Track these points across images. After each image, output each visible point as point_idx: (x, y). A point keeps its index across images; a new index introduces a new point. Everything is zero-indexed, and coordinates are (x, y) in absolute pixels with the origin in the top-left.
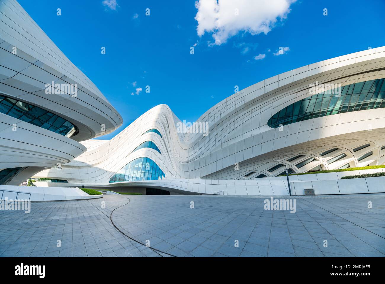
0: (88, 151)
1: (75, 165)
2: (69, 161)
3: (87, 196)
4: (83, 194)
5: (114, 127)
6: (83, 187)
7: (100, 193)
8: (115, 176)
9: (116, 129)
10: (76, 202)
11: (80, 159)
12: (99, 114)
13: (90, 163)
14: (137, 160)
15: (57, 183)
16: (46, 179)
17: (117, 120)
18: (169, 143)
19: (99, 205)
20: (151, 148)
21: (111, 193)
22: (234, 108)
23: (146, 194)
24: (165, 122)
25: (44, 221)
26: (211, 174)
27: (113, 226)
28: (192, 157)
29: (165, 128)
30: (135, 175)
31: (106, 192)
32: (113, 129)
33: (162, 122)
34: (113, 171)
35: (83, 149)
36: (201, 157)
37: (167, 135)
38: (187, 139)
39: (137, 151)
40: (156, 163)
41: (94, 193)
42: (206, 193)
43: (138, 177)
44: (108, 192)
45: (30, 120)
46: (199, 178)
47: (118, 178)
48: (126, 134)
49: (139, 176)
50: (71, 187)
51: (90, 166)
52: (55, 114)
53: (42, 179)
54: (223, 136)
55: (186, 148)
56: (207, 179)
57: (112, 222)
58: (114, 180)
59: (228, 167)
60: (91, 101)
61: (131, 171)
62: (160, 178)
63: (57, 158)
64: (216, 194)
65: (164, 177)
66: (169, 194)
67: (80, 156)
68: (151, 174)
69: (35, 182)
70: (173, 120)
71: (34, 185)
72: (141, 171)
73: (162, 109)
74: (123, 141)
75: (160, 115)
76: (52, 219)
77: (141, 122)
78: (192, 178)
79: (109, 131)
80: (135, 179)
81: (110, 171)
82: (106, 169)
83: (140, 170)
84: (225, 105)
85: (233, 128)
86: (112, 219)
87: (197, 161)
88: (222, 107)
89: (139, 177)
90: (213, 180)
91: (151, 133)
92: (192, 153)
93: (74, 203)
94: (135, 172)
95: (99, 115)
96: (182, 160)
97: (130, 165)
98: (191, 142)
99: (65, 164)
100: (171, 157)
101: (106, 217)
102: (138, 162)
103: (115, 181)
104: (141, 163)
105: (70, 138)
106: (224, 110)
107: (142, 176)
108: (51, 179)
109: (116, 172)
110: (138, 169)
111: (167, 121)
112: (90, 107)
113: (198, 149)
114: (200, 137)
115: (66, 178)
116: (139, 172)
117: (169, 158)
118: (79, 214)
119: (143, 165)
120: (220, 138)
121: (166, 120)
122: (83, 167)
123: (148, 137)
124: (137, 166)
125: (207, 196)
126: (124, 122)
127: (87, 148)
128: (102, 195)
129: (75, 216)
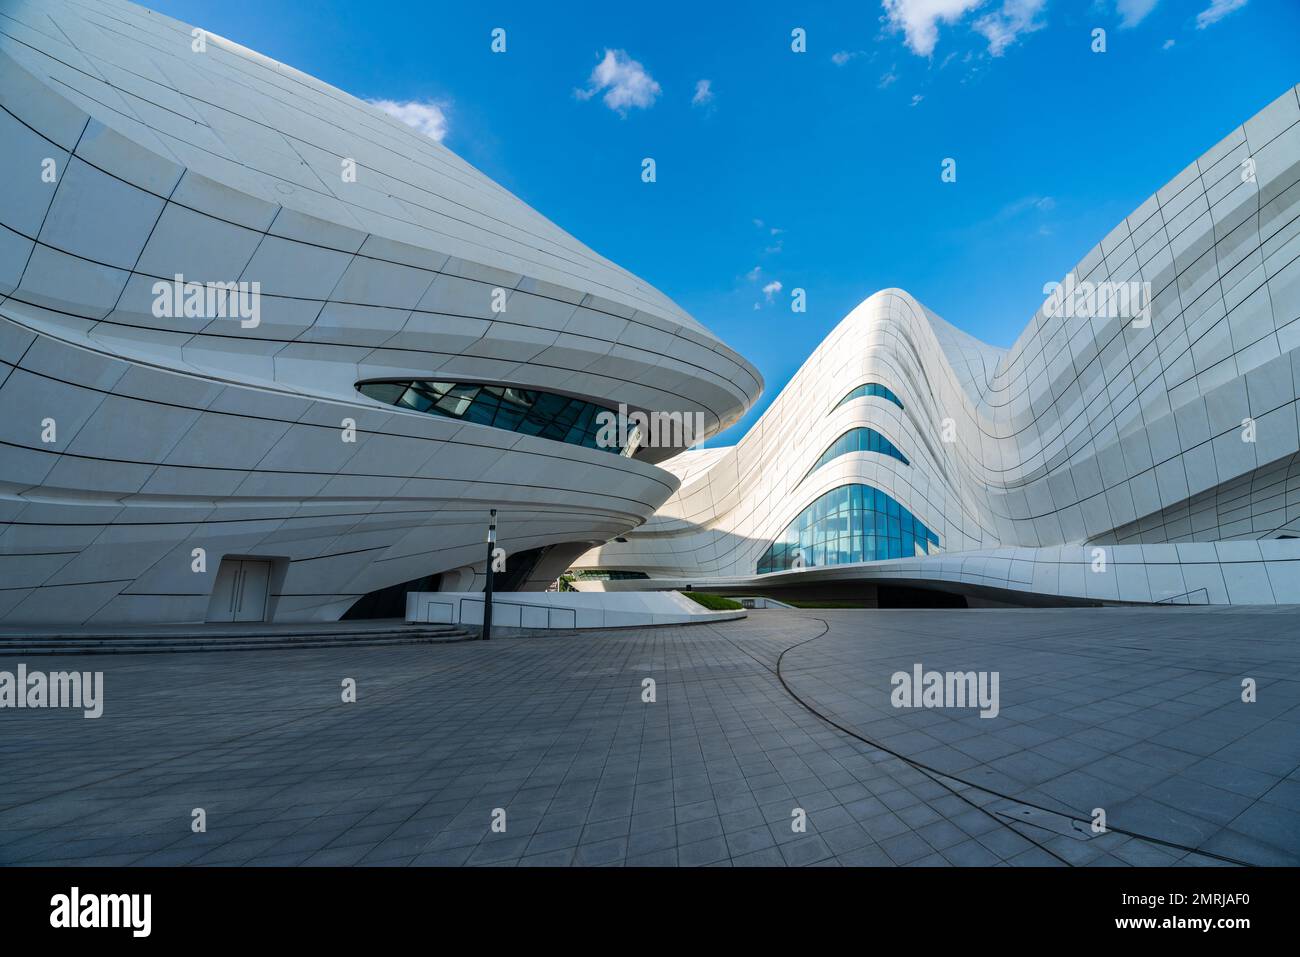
0: (684, 485)
1: (659, 528)
2: (643, 521)
3: (705, 612)
4: (692, 609)
5: (740, 403)
6: (689, 588)
7: (738, 604)
8: (769, 553)
9: (747, 410)
10: (681, 630)
11: (669, 510)
12: (693, 374)
13: (697, 520)
14: (833, 497)
15: (622, 581)
16: (597, 572)
17: (744, 380)
18: (931, 422)
19: (740, 638)
20: (869, 449)
21: (768, 605)
22: (1205, 225)
23: (879, 607)
24: (904, 351)
25: (619, 675)
26: (1137, 520)
27: (787, 693)
28: (1037, 464)
29: (908, 373)
30: (830, 547)
31: (752, 601)
32: (740, 411)
33: (893, 356)
34: (763, 538)
35: (670, 484)
36: (1076, 460)
37: (920, 397)
38: (1003, 398)
39: (826, 466)
40: (898, 500)
41: (720, 604)
42: (1122, 599)
43: (842, 550)
44: (759, 601)
45: (539, 428)
46: (1082, 540)
47: (780, 558)
48: (779, 419)
49: (845, 547)
50: (659, 590)
51: (698, 529)
52: (586, 403)
53: (589, 573)
54: (1168, 357)
55: (1004, 430)
56: (1118, 542)
57: (784, 684)
58: (769, 564)
59: (1218, 486)
60: (664, 343)
61: (816, 535)
62: (919, 550)
63: (613, 514)
64: (1169, 602)
65: (936, 543)
66: (966, 606)
67: (667, 503)
68: (885, 540)
69: (575, 580)
70: (933, 336)
71: (574, 590)
72: (852, 532)
73: (887, 307)
74: (776, 443)
75: (883, 331)
76: (636, 672)
77: (820, 370)
78: (1051, 543)
79: (730, 419)
80: (834, 556)
81: (756, 535)
82: (742, 532)
83: (846, 529)
84: (1155, 224)
85: (1217, 312)
86: (782, 676)
87: (1060, 475)
88: (1139, 238)
89: (845, 553)
90: (1147, 547)
91: (860, 400)
92: (1034, 446)
93: (674, 632)
94: (831, 534)
95: (693, 378)
96: (997, 478)
97: (810, 515)
98: (1021, 406)
99: (636, 529)
100: (949, 473)
101: (764, 671)
102: (837, 503)
103: (773, 568)
104: (845, 506)
105: (633, 456)
106: (1153, 246)
107: (857, 547)
108: (608, 572)
109: (774, 539)
110: (839, 524)
111: (913, 347)
112: (665, 363)
113: (1056, 428)
114: (1058, 381)
115: (643, 567)
116: (845, 533)
117: (943, 479)
118: (694, 661)
119: (851, 509)
120: (1155, 369)
121: (907, 345)
122: (678, 532)
123: (852, 416)
124: (832, 515)
125: (1126, 609)
126: (766, 382)
127: (681, 479)
128: (744, 610)
129: (686, 664)
